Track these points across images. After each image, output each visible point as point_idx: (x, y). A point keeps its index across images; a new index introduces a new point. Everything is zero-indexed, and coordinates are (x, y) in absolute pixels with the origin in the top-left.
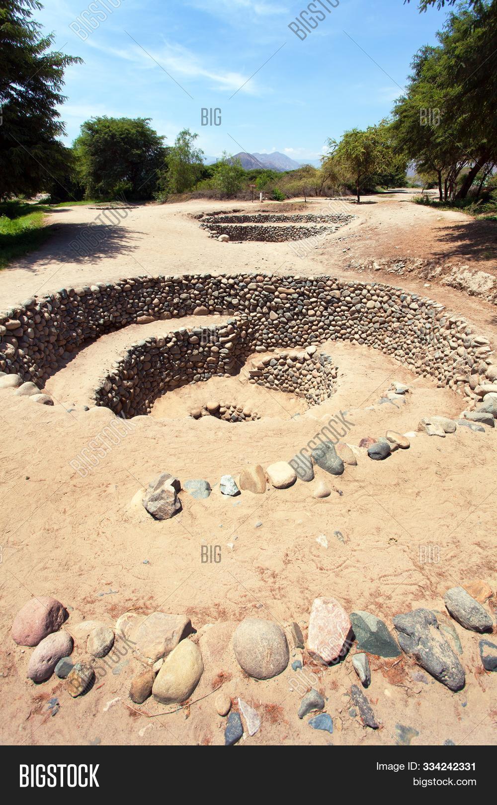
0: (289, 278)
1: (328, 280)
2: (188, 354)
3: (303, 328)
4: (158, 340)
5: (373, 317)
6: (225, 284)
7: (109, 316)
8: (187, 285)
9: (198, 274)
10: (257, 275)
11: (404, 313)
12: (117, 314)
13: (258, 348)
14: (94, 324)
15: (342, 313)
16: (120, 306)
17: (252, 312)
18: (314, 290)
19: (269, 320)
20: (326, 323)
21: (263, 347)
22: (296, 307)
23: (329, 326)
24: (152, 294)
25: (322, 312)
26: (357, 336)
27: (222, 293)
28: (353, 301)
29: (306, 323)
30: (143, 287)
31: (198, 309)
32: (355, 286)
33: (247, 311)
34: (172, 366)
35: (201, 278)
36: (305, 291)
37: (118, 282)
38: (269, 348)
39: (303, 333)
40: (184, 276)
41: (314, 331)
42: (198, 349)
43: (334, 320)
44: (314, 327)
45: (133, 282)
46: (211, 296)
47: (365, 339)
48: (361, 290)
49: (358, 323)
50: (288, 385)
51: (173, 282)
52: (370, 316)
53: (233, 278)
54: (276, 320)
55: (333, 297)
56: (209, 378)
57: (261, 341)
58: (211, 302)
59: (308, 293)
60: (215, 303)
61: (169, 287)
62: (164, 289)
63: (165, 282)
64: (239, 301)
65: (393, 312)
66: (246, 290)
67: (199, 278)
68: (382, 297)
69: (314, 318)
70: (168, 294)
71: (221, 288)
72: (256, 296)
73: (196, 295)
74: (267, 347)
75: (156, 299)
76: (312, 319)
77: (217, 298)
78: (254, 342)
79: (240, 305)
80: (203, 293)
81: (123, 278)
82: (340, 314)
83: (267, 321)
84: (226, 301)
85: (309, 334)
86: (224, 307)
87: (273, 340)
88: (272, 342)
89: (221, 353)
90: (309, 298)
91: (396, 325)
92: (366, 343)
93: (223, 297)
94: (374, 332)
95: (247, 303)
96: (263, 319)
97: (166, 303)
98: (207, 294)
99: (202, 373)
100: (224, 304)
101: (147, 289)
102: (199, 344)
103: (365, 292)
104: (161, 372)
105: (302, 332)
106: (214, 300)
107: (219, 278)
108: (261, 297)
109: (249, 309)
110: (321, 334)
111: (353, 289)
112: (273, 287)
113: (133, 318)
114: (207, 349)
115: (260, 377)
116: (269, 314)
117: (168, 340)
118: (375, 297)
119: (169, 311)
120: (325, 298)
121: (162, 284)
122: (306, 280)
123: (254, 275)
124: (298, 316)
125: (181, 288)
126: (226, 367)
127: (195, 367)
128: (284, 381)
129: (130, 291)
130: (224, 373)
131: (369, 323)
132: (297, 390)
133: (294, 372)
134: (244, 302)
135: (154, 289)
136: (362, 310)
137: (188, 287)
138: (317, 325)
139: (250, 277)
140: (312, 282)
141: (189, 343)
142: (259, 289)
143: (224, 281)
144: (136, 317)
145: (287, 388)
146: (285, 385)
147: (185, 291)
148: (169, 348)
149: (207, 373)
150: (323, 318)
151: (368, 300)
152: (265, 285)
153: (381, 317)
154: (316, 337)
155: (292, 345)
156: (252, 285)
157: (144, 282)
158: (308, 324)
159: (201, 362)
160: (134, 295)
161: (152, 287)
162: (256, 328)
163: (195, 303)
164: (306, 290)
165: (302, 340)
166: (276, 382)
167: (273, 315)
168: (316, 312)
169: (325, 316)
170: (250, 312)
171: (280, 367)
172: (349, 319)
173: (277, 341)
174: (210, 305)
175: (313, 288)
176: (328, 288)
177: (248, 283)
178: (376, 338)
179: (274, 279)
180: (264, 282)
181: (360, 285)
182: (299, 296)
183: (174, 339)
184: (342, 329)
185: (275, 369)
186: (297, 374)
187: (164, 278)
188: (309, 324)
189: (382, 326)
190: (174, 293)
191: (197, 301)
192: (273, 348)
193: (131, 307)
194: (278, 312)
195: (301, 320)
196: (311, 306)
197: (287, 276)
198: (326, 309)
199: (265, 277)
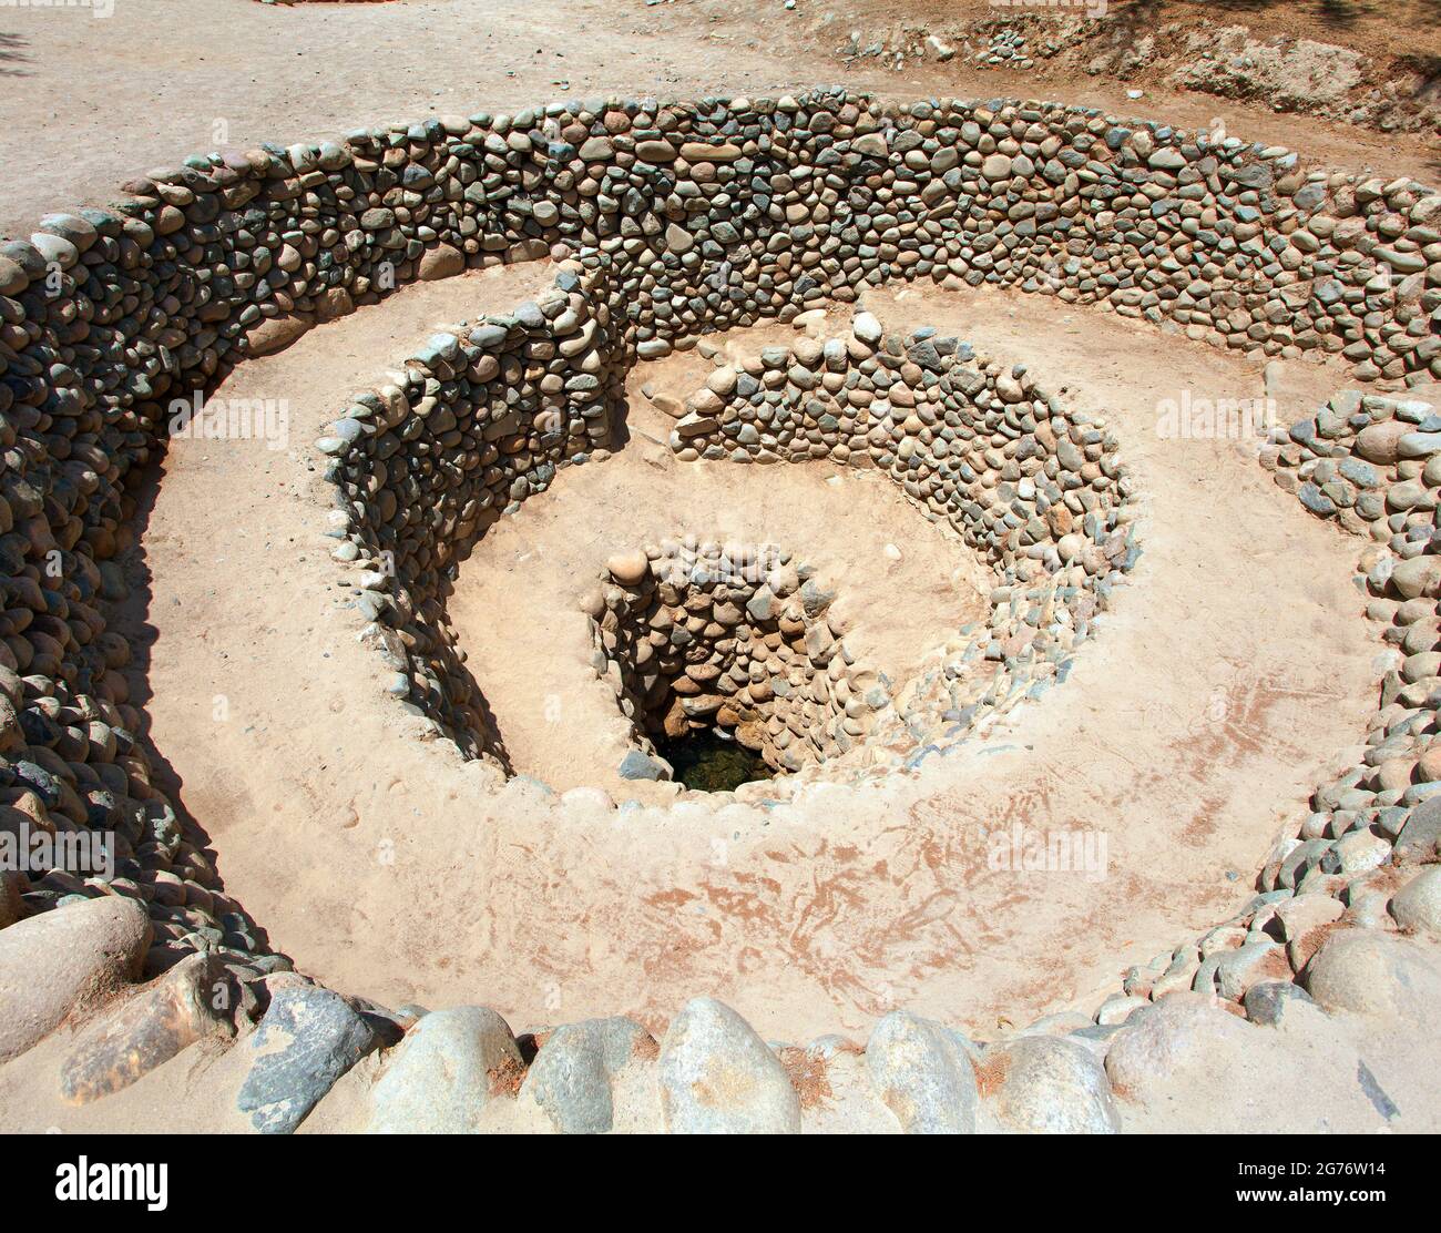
0: (714, 108)
1: (842, 104)
2: (479, 422)
3: (774, 262)
4: (388, 402)
5: (1011, 204)
6: (502, 155)
7: (156, 355)
8: (373, 174)
9: (400, 125)
10: (606, 109)
11: (1130, 181)
12: (177, 337)
13: (643, 347)
14: (123, 405)
15: (899, 200)
16: (173, 304)
17: (608, 237)
18: (802, 141)
19: (667, 254)
20: (849, 238)
21: (660, 342)
22: (746, 201)
23: (857, 246)
24: (267, 230)
25: (831, 207)
26: (957, 264)
27: (496, 186)
28: (935, 162)
29: (783, 247)
30: (225, 208)
31: (430, 257)
32: (938, 113)
33: (587, 235)
34: (447, 475)
35: (416, 141)
36: (775, 147)
37: (126, 201)
38: (678, 342)
39: (777, 277)
40: (353, 142)
41: (807, 268)
42: (502, 396)
43: (871, 226)
44: (809, 256)
45: (181, 191)
46: (462, 202)
47: (987, 271)
48: (957, 124)
49: (957, 225)
50: (806, 441)
51: (326, 167)
52: (1001, 202)
53: (523, 129)
54: (689, 250)
55: (865, 157)
56: (552, 476)
57: (650, 323)
58: (467, 225)
59: (783, 151)
60: (479, 225)
61: (315, 190)
62: (303, 203)
63: (295, 174)
64: (558, 205)
65: (1083, 182)
66: (577, 165)
67: (407, 142)
68: (1038, 141)
69: (809, 227)
70: (320, 217)
71: (490, 169)
72: (615, 180)
73: (411, 207)
74: (671, 340)
75: (287, 248)
76: (800, 230)
77: (482, 207)
78: (631, 330)
79: (562, 218)
80: (435, 198)
81: (140, 180)
82: (891, 204)
83: (659, 257)
84: (516, 212)
85: (793, 278)
86: (511, 234)
87: (688, 315)
88: (684, 321)
89: (572, 390)
90: (788, 166)
91: (1104, 218)
92: (990, 282)
93: (502, 201)
94: (1018, 246)
95: (585, 209)
96: (647, 255)
97: (325, 256)
98: (446, 200)
99: (528, 470)
100: (508, 225)
101: (242, 210)
102: (501, 378)
103: (970, 129)
104: (427, 510)
105: (772, 274)
106: (473, 215)
107: (476, 133)
108: (633, 184)
109: (593, 228)
110: (831, 273)
111: (931, 123)
112: (665, 144)
113: (234, 340)
114: (527, 389)
115: (713, 437)
116: (662, 233)
117: (413, 392)
118: (1008, 144)
119: (339, 283)
120: (840, 163)
121: (291, 184)
122: (772, 110)
123: (597, 110)
124: (755, 228)
125: (358, 192)
126: (592, 431)
127: (505, 459)
128: (792, 433)
129: (185, 230)
130: (590, 448)
131: (997, 222)
132: (841, 449)
133: (822, 399)
134: (576, 206)
135: (268, 209)
136: (969, 185)
137: (383, 181)
138: (817, 248)
139: (584, 115)
140: (790, 113)
141: (474, 385)
142: (621, 156)
143: (493, 141)
144: (241, 333)
145: (806, 449)
146: (795, 442)
147: (373, 197)
148: (425, 419)
149: (540, 464)
150: (836, 223)
151: (985, 154)
152: (639, 139)
153: (1041, 199)
154: (818, 284)
155: (745, 318)
156: (595, 146)
157: (225, 184)
158: (788, 249)
159: (518, 435)
160: (206, 246)
161: (259, 201)
162: (627, 285)
163: (415, 235)
164: (778, 142)
165: (777, 298)
166: (768, 439)
167: (677, 236)
168: (812, 207)
169: (842, 218)
170: (600, 238)
171: (773, 396)
172: (926, 218)
173: (699, 314)
174: (465, 237)
175: (798, 132)
176: (847, 129)
177: (578, 142)
178: (1029, 263)
179: (665, 118)
180: (634, 131)
181: (953, 108)
182: (755, 166)
183: (432, 384)
184: (902, 249)
185: (757, 405)
186: (833, 405)
187: (286, 158)
188: (794, 248)
189: (1048, 226)
190: (339, 214)
191: (423, 230)
192: (689, 337)
193: (213, 297)
194: (691, 225)
195: (766, 240)
196: (793, 194)
197: (708, 99)
198: (842, 194)
199: (633, 112)
